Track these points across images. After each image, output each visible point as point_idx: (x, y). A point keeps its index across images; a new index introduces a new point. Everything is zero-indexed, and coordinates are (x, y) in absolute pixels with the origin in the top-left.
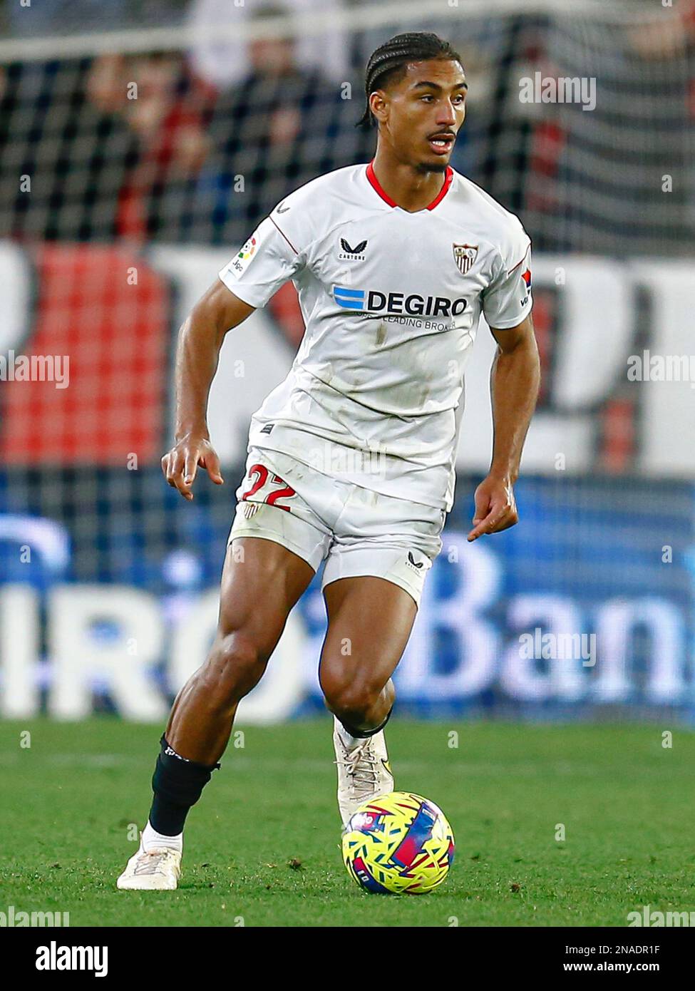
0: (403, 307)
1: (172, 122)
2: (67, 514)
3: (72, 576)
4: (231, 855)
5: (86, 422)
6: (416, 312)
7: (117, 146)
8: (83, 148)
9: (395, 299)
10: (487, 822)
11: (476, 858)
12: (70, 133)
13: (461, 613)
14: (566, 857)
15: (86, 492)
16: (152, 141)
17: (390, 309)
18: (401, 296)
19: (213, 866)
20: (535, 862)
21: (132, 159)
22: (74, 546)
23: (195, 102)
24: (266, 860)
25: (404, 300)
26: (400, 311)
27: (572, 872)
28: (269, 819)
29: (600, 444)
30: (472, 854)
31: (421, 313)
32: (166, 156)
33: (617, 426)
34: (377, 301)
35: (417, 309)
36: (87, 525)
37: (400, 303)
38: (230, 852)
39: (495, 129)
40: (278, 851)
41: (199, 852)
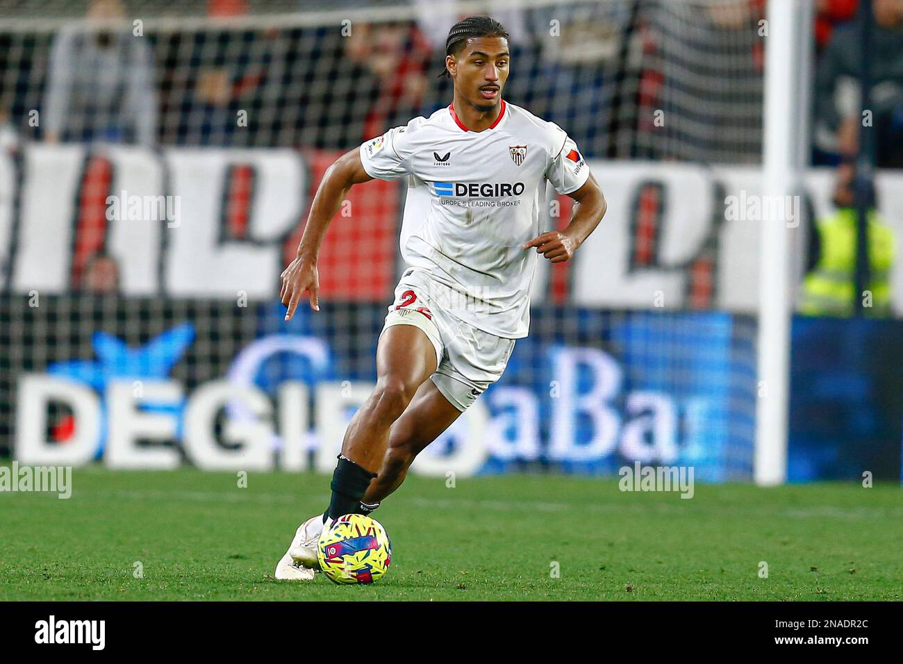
0: (479, 192)
1: (402, 69)
2: (329, 334)
3: (332, 376)
4: (437, 565)
5: (342, 272)
6: (488, 195)
7: (365, 85)
8: (342, 87)
9: (473, 187)
10: (611, 545)
11: (603, 569)
12: (333, 76)
13: (594, 403)
14: (663, 569)
15: (341, 319)
16: (389, 84)
17: (471, 195)
18: (477, 185)
19: (424, 572)
20: (643, 572)
21: (375, 94)
22: (333, 354)
23: (417, 56)
24: (460, 568)
25: (479, 188)
26: (477, 195)
27: (668, 578)
28: (463, 541)
29: (690, 289)
30: (600, 567)
31: (492, 196)
32: (398, 92)
33: (701, 278)
34: (461, 189)
35: (489, 193)
36: (342, 342)
37: (477, 190)
38: (436, 563)
39: (621, 76)
40: (470, 563)
41: (415, 562)
